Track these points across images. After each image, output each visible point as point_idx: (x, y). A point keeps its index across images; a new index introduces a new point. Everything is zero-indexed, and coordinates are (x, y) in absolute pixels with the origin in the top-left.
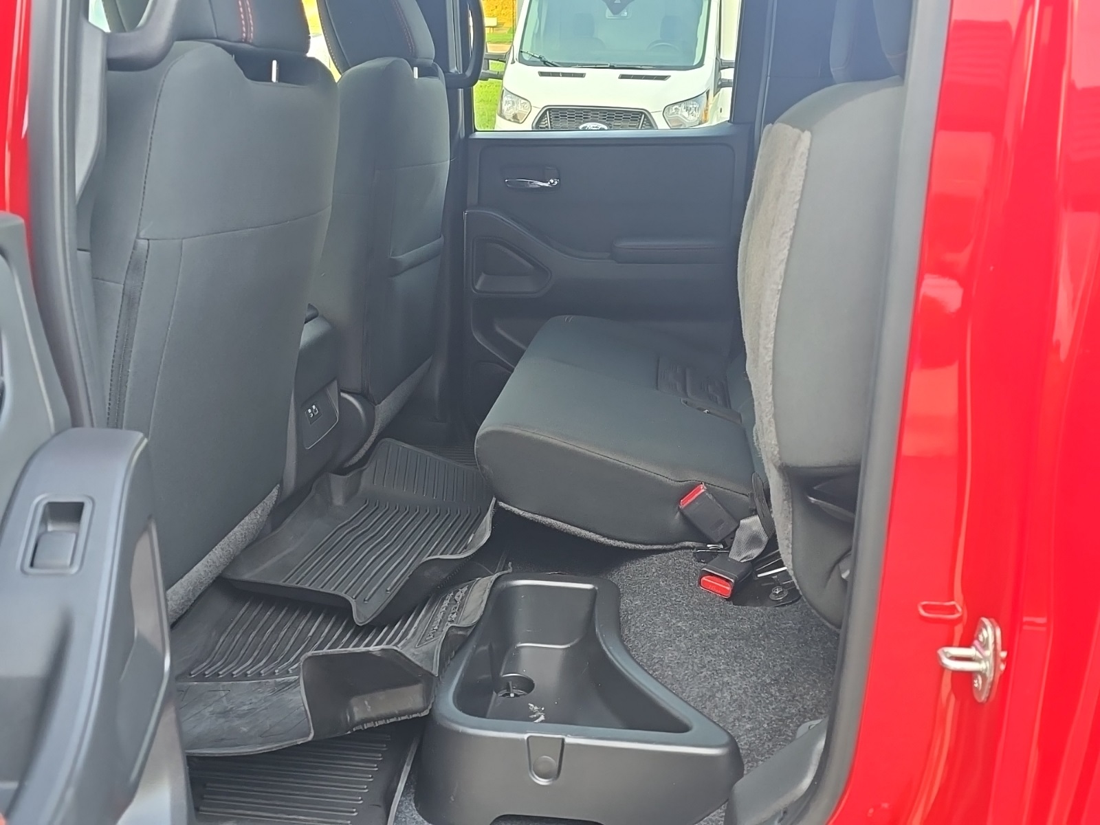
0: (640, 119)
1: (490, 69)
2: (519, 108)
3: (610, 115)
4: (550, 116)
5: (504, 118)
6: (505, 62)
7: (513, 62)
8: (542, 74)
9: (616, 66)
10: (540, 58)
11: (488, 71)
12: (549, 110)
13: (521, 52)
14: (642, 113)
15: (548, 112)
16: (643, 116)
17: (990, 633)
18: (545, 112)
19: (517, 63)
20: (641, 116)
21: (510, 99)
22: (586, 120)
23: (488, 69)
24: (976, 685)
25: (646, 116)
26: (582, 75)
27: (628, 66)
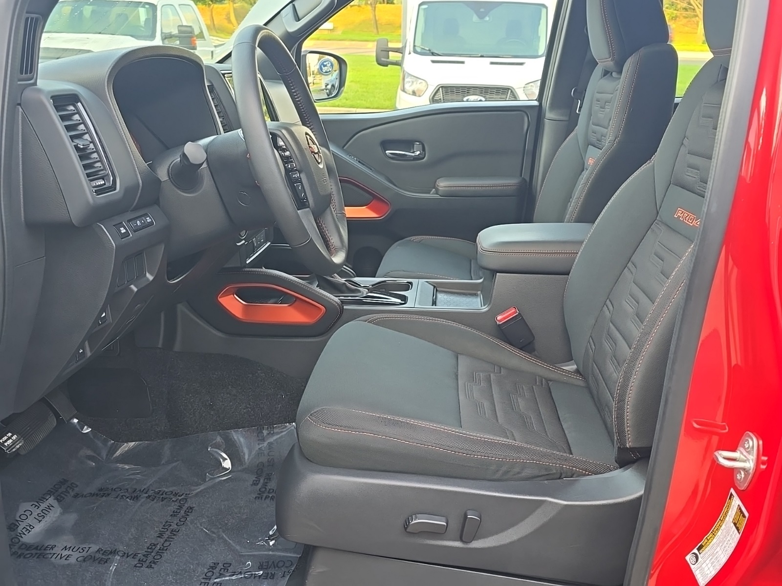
0: (508, 93)
1: (390, 58)
2: (416, 87)
3: (484, 90)
4: (442, 91)
5: (406, 92)
7: (410, 53)
8: (433, 62)
9: (485, 56)
10: (429, 50)
11: (388, 60)
12: (442, 87)
14: (509, 89)
15: (441, 89)
16: (510, 91)
18: (439, 89)
20: (508, 91)
21: (410, 80)
22: (468, 94)
23: (388, 58)
25: (512, 91)
26: (463, 62)
27: (494, 55)
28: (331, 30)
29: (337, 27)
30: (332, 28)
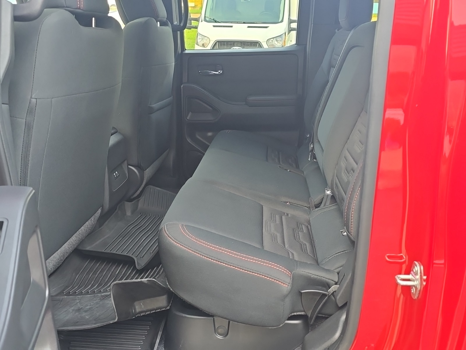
0: (257, 45)
2: (205, 41)
3: (243, 43)
4: (218, 44)
5: (198, 45)
6: (198, 21)
7: (202, 21)
8: (214, 26)
9: (246, 22)
10: (213, 19)
11: (191, 25)
12: (218, 42)
13: (205, 17)
14: (258, 42)
15: (217, 43)
16: (258, 44)
17: (418, 268)
18: (216, 43)
19: (203, 22)
20: (257, 44)
21: (201, 37)
22: (234, 45)
24: (412, 291)
25: (259, 44)
26: (231, 27)
27: (251, 22)
28: (193, 7)
29: (197, 5)
30: (194, 6)
